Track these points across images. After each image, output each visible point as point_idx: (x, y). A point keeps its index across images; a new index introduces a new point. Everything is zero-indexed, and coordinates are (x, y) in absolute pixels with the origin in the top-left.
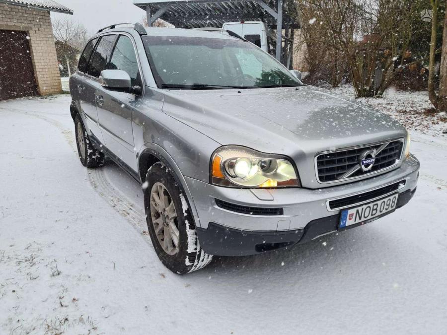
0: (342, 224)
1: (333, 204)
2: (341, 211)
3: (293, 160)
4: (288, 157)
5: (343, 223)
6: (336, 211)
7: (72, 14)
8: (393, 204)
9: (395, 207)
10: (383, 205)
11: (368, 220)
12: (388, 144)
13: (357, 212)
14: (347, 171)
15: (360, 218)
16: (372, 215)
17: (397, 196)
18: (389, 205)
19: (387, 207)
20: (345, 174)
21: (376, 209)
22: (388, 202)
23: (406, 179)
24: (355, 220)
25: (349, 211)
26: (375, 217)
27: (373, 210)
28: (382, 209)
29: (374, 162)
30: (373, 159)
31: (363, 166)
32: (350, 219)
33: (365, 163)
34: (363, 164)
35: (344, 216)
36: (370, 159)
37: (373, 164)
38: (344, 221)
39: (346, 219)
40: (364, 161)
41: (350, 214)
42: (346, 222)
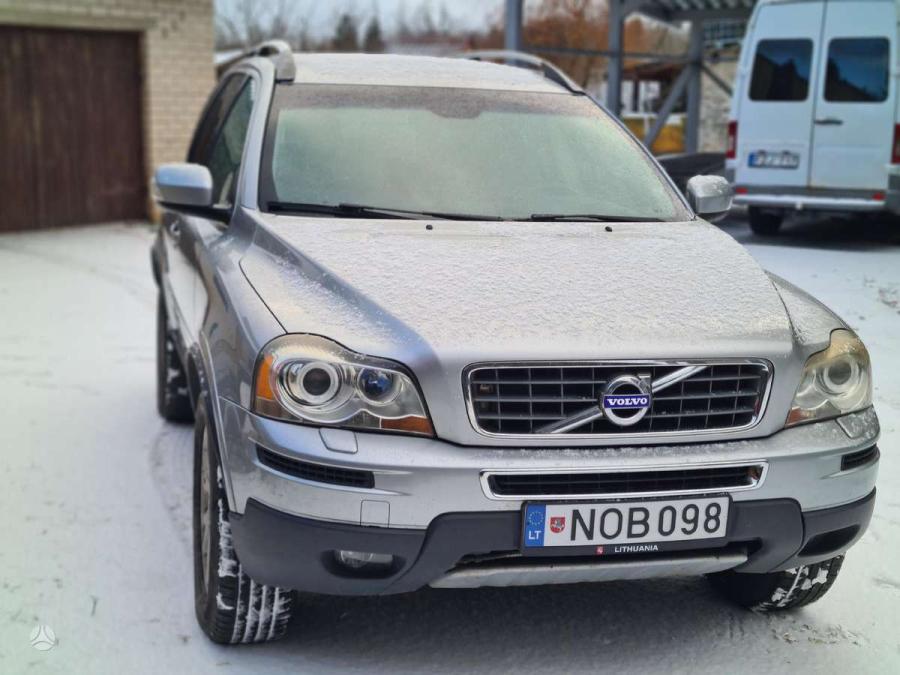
0: (530, 538)
1: (501, 484)
2: (524, 504)
3: (413, 374)
4: (403, 364)
5: (534, 535)
6: (511, 502)
8: (712, 524)
9: (721, 533)
10: (668, 515)
11: (619, 546)
12: (701, 368)
13: (576, 515)
14: (563, 418)
15: (590, 535)
16: (630, 535)
17: (724, 503)
18: (695, 521)
19: (689, 527)
20: (557, 424)
21: (644, 522)
22: (690, 514)
23: (765, 466)
24: (573, 537)
25: (549, 508)
26: (644, 544)
27: (631, 523)
28: (666, 527)
29: (644, 405)
30: (641, 397)
31: (609, 412)
32: (555, 530)
33: (612, 403)
34: (607, 405)
35: (535, 518)
36: (631, 397)
37: (645, 410)
38: (538, 532)
39: (542, 527)
40: (610, 397)
41: (553, 516)
42: (542, 536)
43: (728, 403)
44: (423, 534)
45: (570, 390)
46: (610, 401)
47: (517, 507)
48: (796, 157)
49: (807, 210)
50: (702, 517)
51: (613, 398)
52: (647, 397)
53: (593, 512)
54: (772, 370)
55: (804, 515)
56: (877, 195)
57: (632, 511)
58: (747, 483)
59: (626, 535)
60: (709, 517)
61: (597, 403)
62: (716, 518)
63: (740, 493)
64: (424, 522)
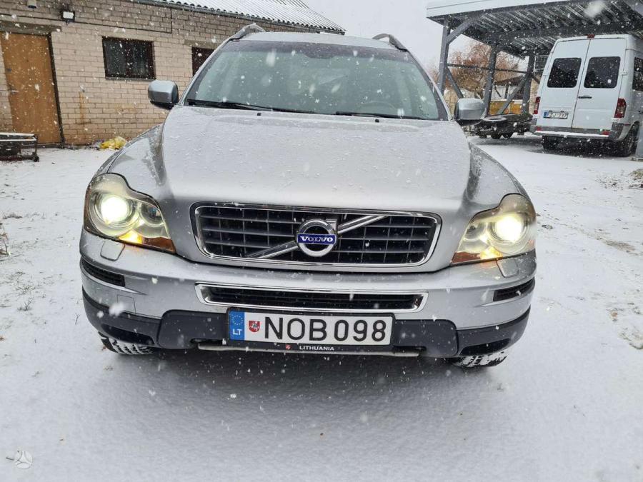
0: (234, 334)
1: (217, 294)
2: (231, 309)
4: (154, 199)
5: (237, 332)
6: (221, 307)
7: (343, 34)
8: (378, 335)
9: (386, 341)
10: (342, 326)
11: (303, 345)
12: (380, 217)
13: (268, 321)
14: (269, 248)
15: (279, 335)
16: (311, 338)
17: (389, 321)
18: (364, 332)
19: (360, 336)
20: (263, 252)
21: (323, 330)
22: (361, 327)
23: (425, 296)
24: (267, 336)
25: (246, 314)
26: (323, 345)
27: (312, 330)
28: (341, 335)
29: (330, 243)
30: (328, 237)
31: (302, 246)
32: (253, 330)
33: (304, 240)
34: (301, 241)
35: (237, 320)
36: (319, 236)
37: (331, 247)
38: (240, 330)
39: (242, 327)
40: (302, 235)
41: (251, 320)
42: (243, 332)
43: (403, 245)
44: (158, 322)
45: (274, 227)
46: (303, 238)
47: (224, 311)
48: (567, 114)
49: (569, 138)
50: (370, 330)
51: (305, 236)
52: (333, 237)
53: (281, 320)
54: (441, 222)
55: (459, 333)
56: (605, 132)
57: (312, 321)
58: (410, 307)
59: (308, 338)
60: (376, 331)
61: (294, 239)
62: (382, 331)
63: (402, 314)
64: (158, 314)
